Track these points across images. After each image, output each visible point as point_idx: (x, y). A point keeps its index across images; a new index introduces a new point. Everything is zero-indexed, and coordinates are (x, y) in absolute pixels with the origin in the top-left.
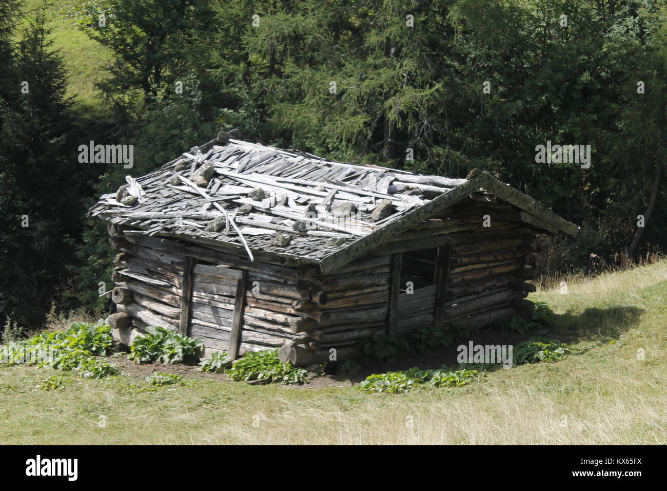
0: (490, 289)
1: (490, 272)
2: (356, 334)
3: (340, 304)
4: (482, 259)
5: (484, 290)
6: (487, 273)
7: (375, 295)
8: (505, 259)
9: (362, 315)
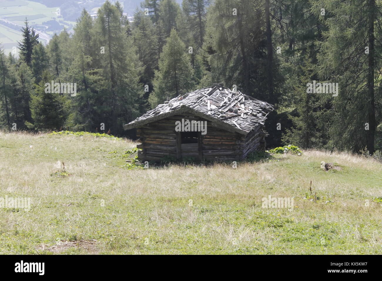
0: (224, 149)
1: (222, 143)
2: (162, 153)
3: (154, 142)
4: (216, 137)
5: (221, 149)
6: (220, 143)
7: (169, 142)
8: (227, 139)
9: (165, 148)
